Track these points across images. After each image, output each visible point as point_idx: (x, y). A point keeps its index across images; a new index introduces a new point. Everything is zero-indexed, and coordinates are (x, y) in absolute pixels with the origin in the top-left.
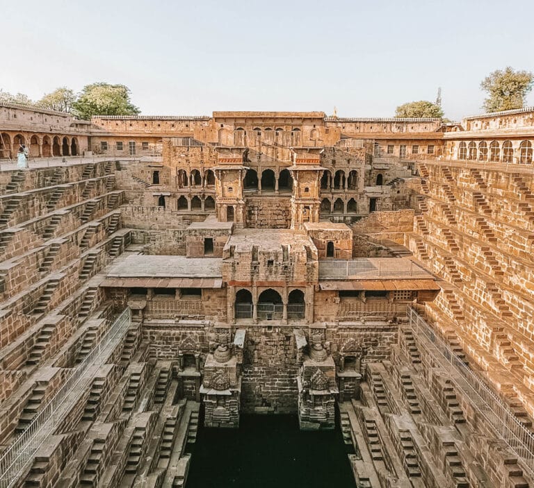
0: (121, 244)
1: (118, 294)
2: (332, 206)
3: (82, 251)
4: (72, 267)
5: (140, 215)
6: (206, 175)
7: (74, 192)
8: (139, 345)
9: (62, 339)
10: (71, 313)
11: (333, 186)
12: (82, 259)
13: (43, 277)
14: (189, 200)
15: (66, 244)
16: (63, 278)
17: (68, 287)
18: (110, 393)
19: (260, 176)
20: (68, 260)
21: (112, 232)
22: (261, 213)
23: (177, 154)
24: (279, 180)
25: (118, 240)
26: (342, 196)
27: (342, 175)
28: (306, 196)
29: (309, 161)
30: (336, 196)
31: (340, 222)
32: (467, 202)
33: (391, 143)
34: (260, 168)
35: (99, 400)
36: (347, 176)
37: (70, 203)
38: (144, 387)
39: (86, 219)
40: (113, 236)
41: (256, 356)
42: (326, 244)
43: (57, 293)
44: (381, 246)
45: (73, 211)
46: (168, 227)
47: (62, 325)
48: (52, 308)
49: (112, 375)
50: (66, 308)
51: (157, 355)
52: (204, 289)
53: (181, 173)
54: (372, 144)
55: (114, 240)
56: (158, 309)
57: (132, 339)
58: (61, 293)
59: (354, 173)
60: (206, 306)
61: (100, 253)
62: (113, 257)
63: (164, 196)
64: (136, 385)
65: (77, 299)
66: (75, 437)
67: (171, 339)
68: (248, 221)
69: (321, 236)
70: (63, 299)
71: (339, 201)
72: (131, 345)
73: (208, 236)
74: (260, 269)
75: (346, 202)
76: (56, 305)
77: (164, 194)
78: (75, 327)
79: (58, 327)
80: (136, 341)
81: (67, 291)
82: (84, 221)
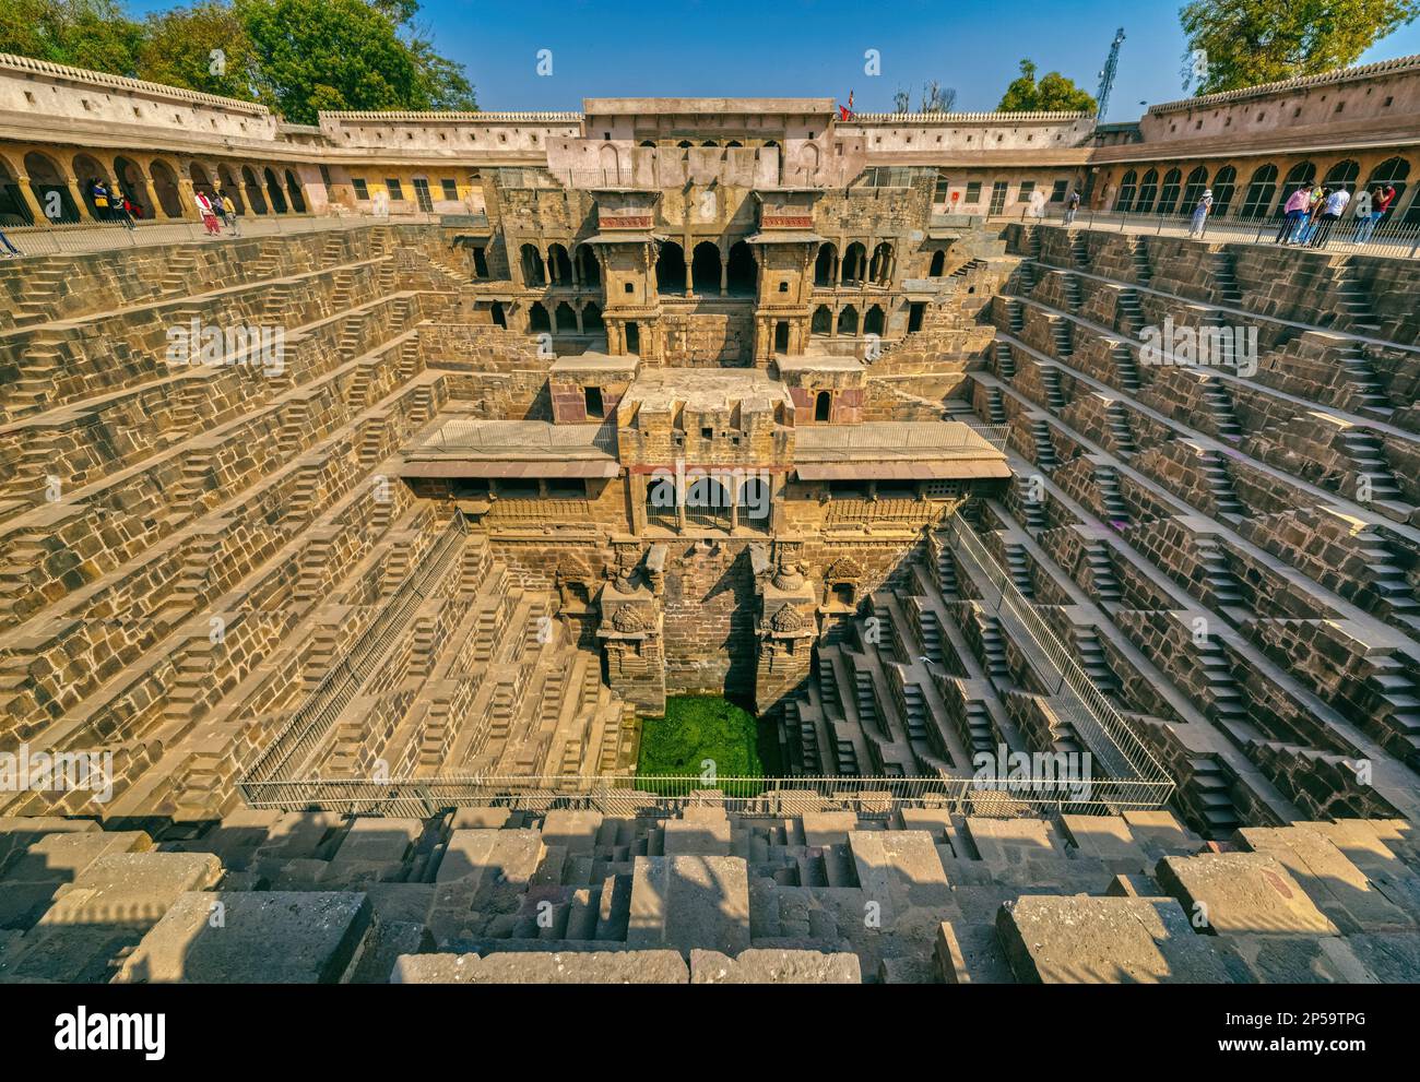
0: (431, 401)
1: (438, 489)
2: (835, 322)
3: (355, 414)
4: (339, 443)
5: (457, 343)
6: (581, 256)
7: (311, 294)
8: (488, 571)
9: (350, 561)
10: (356, 522)
11: (840, 279)
12: (357, 428)
13: (288, 460)
14: (551, 311)
15: (318, 401)
16: (325, 463)
17: (341, 477)
18: (449, 639)
19: (689, 257)
20: (330, 429)
21: (407, 376)
22: (692, 336)
23: (514, 206)
24: (728, 266)
25: (423, 392)
26: (856, 301)
27: (859, 256)
28: (782, 300)
29: (789, 221)
30: (844, 301)
31: (848, 353)
32: (1102, 310)
33: (975, 178)
34: (689, 238)
35: (431, 649)
36: (870, 255)
37: (307, 319)
38: (505, 629)
39: (350, 351)
40: (409, 386)
41: (686, 584)
42: (815, 397)
43: (321, 487)
44: (919, 399)
45: (319, 335)
46: (516, 366)
47: (343, 541)
48: (318, 513)
49: (446, 615)
50: (344, 513)
51: (522, 583)
52: (589, 479)
53: (529, 251)
54: (931, 178)
55: (413, 392)
56: (513, 513)
57: (475, 560)
58: (329, 489)
59: (885, 249)
60: (597, 508)
61: (388, 417)
62: (417, 424)
63: (501, 303)
64: (491, 626)
65: (362, 497)
66: (398, 698)
67: (543, 560)
68: (668, 353)
69: (806, 382)
70: (336, 497)
71: (849, 312)
72: (475, 569)
73: (591, 383)
74: (688, 443)
75: (863, 313)
76: (325, 507)
77: (500, 299)
78: (367, 543)
79: (336, 543)
80: (483, 563)
81: (340, 484)
82: (346, 356)
